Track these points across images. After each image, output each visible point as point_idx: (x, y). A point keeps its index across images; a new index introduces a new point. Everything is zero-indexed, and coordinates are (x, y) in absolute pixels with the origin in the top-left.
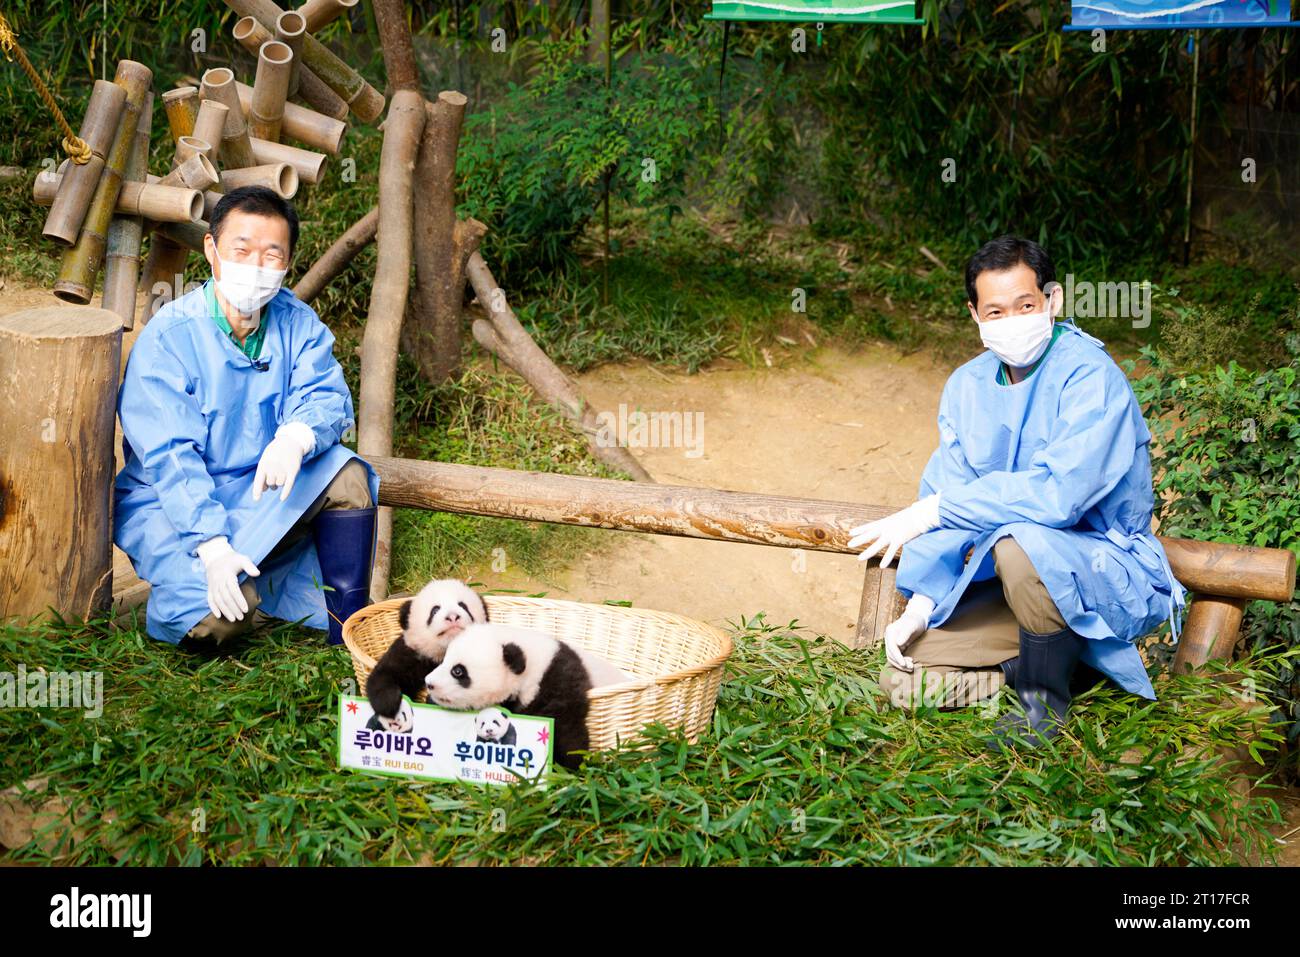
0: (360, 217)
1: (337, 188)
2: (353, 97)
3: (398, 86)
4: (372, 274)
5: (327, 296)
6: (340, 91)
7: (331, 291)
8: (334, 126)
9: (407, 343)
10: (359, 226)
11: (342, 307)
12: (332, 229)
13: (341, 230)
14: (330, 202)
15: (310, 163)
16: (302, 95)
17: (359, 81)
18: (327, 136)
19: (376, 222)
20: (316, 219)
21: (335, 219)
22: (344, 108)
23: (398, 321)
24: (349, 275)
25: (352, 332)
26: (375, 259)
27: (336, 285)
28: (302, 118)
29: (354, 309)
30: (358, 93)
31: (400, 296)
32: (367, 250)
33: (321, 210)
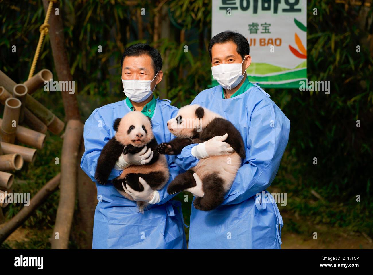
0: (52, 178)
1: (41, 165)
2: (49, 123)
3: (71, 118)
4: (57, 204)
5: (36, 215)
6: (43, 120)
7: (38, 213)
8: (40, 136)
9: (73, 236)
10: (51, 182)
11: (43, 220)
12: (39, 184)
13: (43, 184)
14: (38, 171)
15: (30, 153)
16: (24, 122)
17: (52, 116)
18: (37, 141)
19: (60, 180)
20: (32, 179)
21: (41, 179)
22: (45, 128)
23: (69, 226)
24: (46, 205)
25: (48, 232)
26: (59, 197)
27: (41, 210)
28: (27, 133)
29: (49, 221)
30: (51, 121)
31: (70, 214)
32: (55, 193)
33: (34, 175)
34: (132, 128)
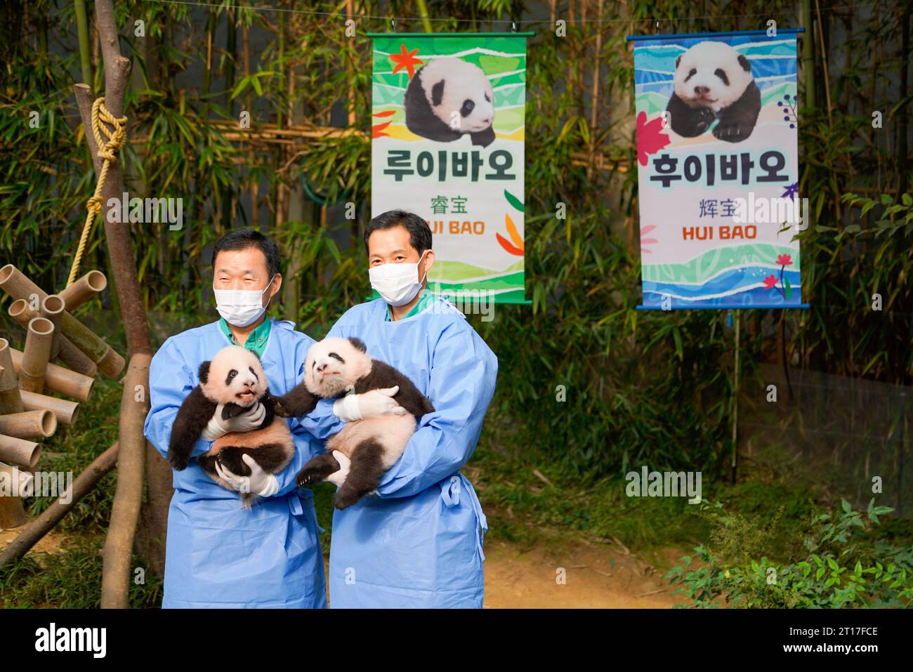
0: (105, 449)
1: (88, 427)
2: (100, 359)
3: (136, 350)
4: (113, 494)
5: (78, 510)
6: (90, 354)
7: (82, 507)
8: (85, 381)
9: (139, 546)
10: (104, 456)
11: (90, 518)
12: (83, 458)
13: (91, 460)
14: (82, 438)
15: (67, 409)
16: (61, 357)
17: (104, 346)
18: (80, 389)
19: (117, 453)
20: (72, 451)
21: (87, 451)
22: (93, 367)
23: (132, 529)
24: (96, 494)
25: (98, 538)
26: (115, 482)
27: (86, 502)
28: (61, 375)
29: (99, 520)
30: (104, 356)
31: (134, 510)
32: (110, 474)
33: (76, 444)
34: (232, 374)
